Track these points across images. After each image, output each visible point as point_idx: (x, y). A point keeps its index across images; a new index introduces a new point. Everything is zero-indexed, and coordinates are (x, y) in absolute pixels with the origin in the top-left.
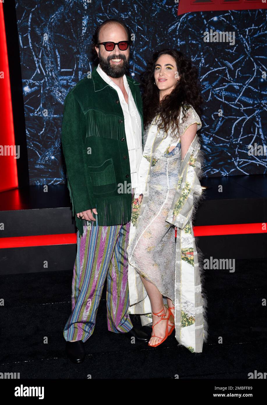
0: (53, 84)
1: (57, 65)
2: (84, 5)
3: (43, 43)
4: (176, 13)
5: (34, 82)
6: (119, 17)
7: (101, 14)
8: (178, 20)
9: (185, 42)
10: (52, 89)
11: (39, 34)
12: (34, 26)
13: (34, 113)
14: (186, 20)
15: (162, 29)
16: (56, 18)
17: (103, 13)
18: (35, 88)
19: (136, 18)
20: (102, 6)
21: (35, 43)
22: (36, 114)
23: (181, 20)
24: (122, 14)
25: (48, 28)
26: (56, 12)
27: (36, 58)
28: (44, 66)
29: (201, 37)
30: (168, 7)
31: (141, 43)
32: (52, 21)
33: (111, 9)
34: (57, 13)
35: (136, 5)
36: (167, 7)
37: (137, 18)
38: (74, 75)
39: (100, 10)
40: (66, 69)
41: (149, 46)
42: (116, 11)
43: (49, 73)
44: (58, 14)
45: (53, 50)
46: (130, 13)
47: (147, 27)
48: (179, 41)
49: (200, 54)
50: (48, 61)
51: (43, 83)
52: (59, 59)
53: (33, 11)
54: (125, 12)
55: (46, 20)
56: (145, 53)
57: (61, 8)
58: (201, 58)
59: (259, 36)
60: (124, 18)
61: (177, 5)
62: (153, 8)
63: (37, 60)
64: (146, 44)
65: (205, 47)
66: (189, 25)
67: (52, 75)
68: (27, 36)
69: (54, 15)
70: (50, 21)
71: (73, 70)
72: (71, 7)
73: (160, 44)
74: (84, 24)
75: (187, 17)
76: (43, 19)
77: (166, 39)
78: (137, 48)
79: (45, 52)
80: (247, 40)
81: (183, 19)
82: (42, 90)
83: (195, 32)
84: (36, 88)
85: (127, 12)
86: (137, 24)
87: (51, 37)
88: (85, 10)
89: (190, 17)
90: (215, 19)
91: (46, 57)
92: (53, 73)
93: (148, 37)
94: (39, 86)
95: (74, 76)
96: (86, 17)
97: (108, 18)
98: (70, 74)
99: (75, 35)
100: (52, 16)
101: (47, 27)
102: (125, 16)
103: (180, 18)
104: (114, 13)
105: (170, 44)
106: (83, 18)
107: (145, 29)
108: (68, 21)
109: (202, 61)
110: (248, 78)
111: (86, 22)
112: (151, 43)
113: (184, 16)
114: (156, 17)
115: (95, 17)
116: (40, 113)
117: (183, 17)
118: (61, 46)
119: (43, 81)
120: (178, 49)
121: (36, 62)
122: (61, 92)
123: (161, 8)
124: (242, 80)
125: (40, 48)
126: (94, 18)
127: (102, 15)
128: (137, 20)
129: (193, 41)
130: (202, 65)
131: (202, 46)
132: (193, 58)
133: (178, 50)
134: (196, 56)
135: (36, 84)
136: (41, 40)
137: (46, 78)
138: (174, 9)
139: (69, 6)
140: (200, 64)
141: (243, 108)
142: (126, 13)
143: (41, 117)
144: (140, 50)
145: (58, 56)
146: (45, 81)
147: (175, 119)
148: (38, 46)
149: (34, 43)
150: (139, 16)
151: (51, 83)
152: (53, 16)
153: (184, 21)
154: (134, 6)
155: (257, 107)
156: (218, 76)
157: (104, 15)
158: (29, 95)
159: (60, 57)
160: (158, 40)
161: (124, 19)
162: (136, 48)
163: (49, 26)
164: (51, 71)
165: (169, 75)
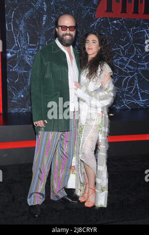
1: (28, 42)
2: (44, 9)
4: (95, 17)
5: (13, 51)
8: (95, 21)
10: (24, 56)
11: (18, 23)
12: (15, 19)
14: (100, 21)
16: (28, 15)
20: (54, 10)
22: (13, 70)
23: (97, 21)
25: (23, 20)
26: (28, 11)
29: (108, 31)
30: (91, 14)
32: (26, 16)
33: (59, 12)
38: (37, 48)
39: (53, 12)
40: (32, 44)
41: (79, 34)
43: (22, 46)
44: (29, 13)
45: (25, 33)
47: (79, 24)
50: (22, 39)
52: (28, 39)
53: (15, 10)
55: (22, 16)
57: (31, 9)
59: (137, 33)
61: (95, 13)
62: (82, 13)
63: (16, 38)
65: (109, 37)
66: (102, 24)
67: (24, 48)
68: (11, 24)
70: (24, 16)
71: (37, 45)
72: (37, 9)
74: (44, 19)
76: (20, 15)
79: (21, 34)
80: (131, 35)
82: (18, 56)
83: (105, 28)
84: (15, 54)
87: (25, 26)
88: (44, 11)
89: (102, 20)
90: (115, 22)
91: (21, 37)
92: (25, 46)
98: (35, 47)
99: (39, 25)
100: (26, 13)
106: (44, 16)
108: (35, 17)
110: (131, 55)
113: (99, 19)
114: (84, 18)
115: (50, 16)
116: (16, 69)
118: (30, 31)
122: (29, 58)
123: (87, 13)
124: (128, 56)
125: (18, 31)
127: (54, 15)
129: (103, 33)
135: (15, 52)
136: (19, 27)
137: (21, 49)
138: (94, 15)
141: (128, 72)
143: (16, 72)
146: (20, 51)
149: (15, 28)
151: (23, 52)
154: (72, 12)
155: (136, 71)
156: (116, 53)
158: (10, 58)
159: (29, 37)
165: (94, 46)
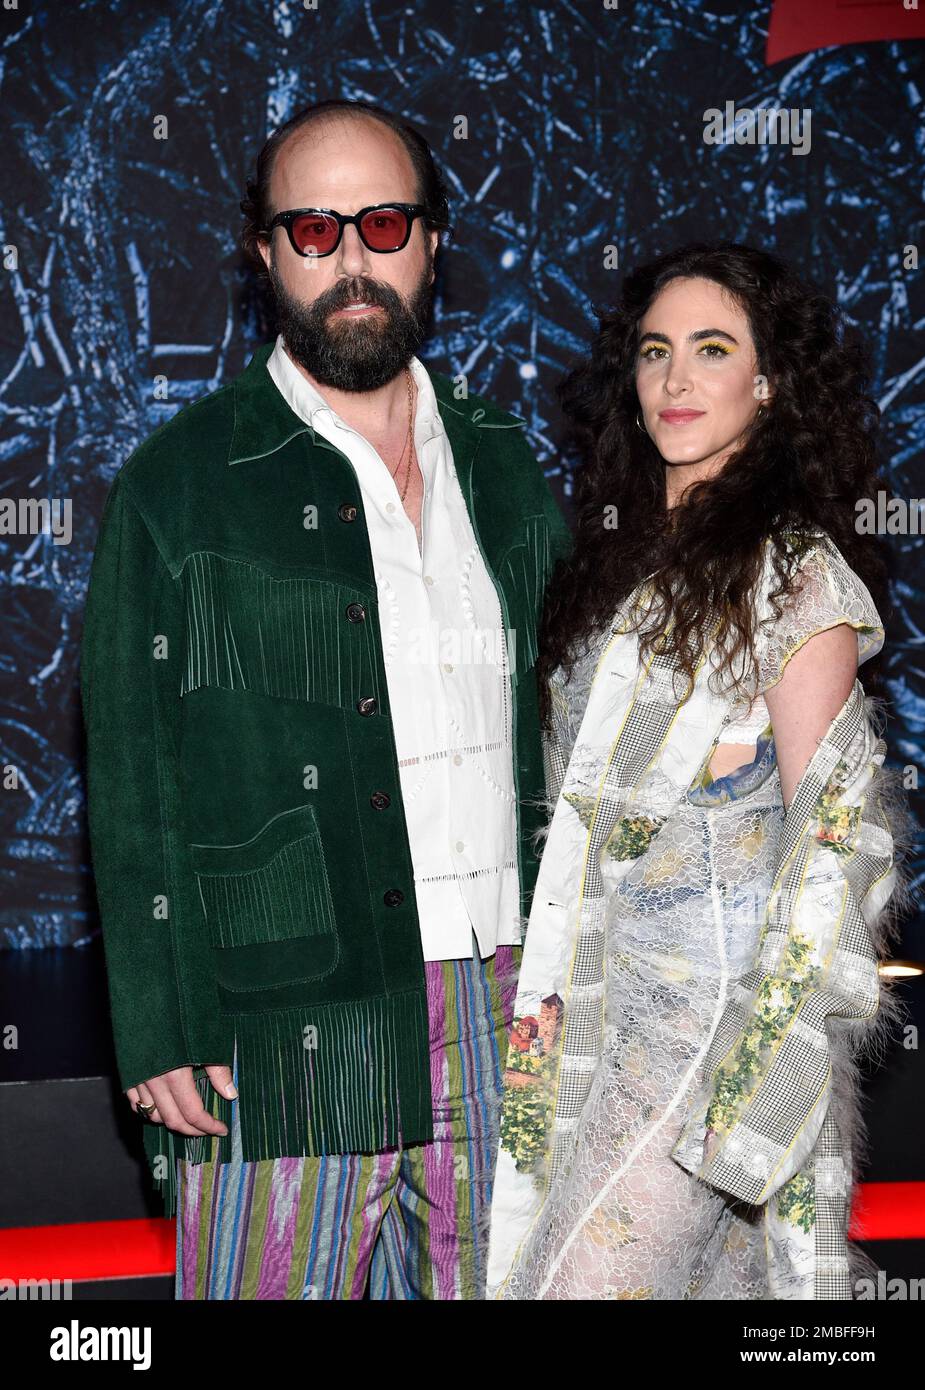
0: (110, 424)
1: (135, 326)
2: (277, 16)
3: (60, 209)
4: (759, 50)
5: (12, 411)
6: (461, 77)
7: (364, 63)
8: (766, 89)
9: (808, 200)
10: (108, 447)
11: (42, 163)
12: (15, 126)
13: (9, 572)
14: (809, 87)
15: (683, 138)
16: (131, 80)
17: (374, 56)
18: (18, 444)
19: (546, 79)
20: (370, 20)
21: (21, 213)
22: (19, 574)
23: (783, 89)
24: (472, 61)
25: (90, 133)
26: (131, 49)
27: (26, 286)
28: (63, 325)
29: (892, 175)
30: (718, 22)
31: (573, 208)
32: (109, 97)
33: (417, 35)
34: (138, 59)
35: (547, 15)
36: (714, 23)
37: (555, 80)
38: (219, 373)
39: (359, 42)
40: (179, 342)
41: (611, 222)
42: (444, 44)
43: (89, 365)
44: (139, 64)
45: (111, 248)
46: (516, 54)
47: (603, 130)
48: (773, 197)
49: (884, 262)
50: (87, 303)
51: (61, 414)
52: (142, 295)
53: (13, 44)
54: (491, 51)
55: (79, 93)
56: (592, 259)
57: (157, 30)
58: (890, 282)
60: (485, 82)
61: (765, 11)
62: (636, 28)
63: (30, 296)
64: (598, 212)
65: (912, 228)
66: (829, 111)
67: (106, 378)
69: (121, 68)
70: (99, 99)
71: (218, 350)
72: (212, 24)
73: (670, 213)
74: (276, 113)
75: (816, 71)
76: (62, 85)
77: (703, 185)
78: (550, 234)
79: (72, 260)
81: (794, 80)
82: (52, 449)
83: (861, 148)
84: (23, 440)
85: (502, 49)
86: (549, 109)
87: (104, 180)
88: (281, 42)
91: (76, 281)
92: (112, 364)
93: (611, 177)
94: (39, 434)
95: (221, 381)
96: (288, 76)
97: (402, 80)
98: (199, 367)
99: (229, 169)
100: (110, 70)
101: (82, 127)
102: (488, 73)
103: (779, 79)
104: (433, 53)
105: (724, 211)
106: (272, 81)
107: (595, 140)
108: (192, 98)
109: (894, 296)
111: (285, 100)
112: (622, 209)
113: (802, 67)
114: (654, 73)
115: (333, 76)
116: (42, 569)
117: (794, 72)
118: (153, 228)
119: (58, 406)
120: (768, 238)
121: (24, 309)
123: (678, 24)
125: (43, 234)
126: (330, 83)
127: (368, 67)
128: (552, 87)
129: (850, 195)
130: (892, 318)
131: (894, 219)
132: (848, 286)
133: (765, 242)
134: (865, 272)
135: (22, 420)
136: (53, 196)
137: (74, 389)
138: (750, 32)
139: (197, 21)
140: (886, 316)
142: (494, 57)
143: (45, 591)
144: (568, 243)
145: (141, 278)
146: (68, 408)
147: (734, 601)
148: (34, 227)
149: (14, 209)
150: (563, 69)
151: (98, 414)
152: (113, 74)
153: (803, 93)
154: (538, 20)
157: (381, 68)
159: (149, 281)
160: (662, 191)
161: (483, 87)
162: (544, 235)
163: (93, 122)
164: (102, 355)
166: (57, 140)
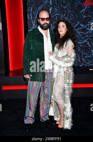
6: (63, 8)
9: (87, 16)
15: (78, 12)
21: (33, 17)
35: (69, 3)
42: (62, 5)
48: (84, 16)
53: (33, 6)
54: (65, 6)
56: (72, 20)
64: (72, 17)
68: (30, 15)
72: (46, 4)
73: (77, 17)
77: (79, 15)
79: (36, 20)
86: (69, 10)
88: (51, 5)
89: (89, 7)
93: (73, 15)
105: (81, 17)
107: (72, 12)
120: (84, 19)
121: (33, 24)
126: (54, 8)
150: (70, 7)
162: (68, 19)
163: (38, 11)
165: (63, 29)
166: (36, 12)
